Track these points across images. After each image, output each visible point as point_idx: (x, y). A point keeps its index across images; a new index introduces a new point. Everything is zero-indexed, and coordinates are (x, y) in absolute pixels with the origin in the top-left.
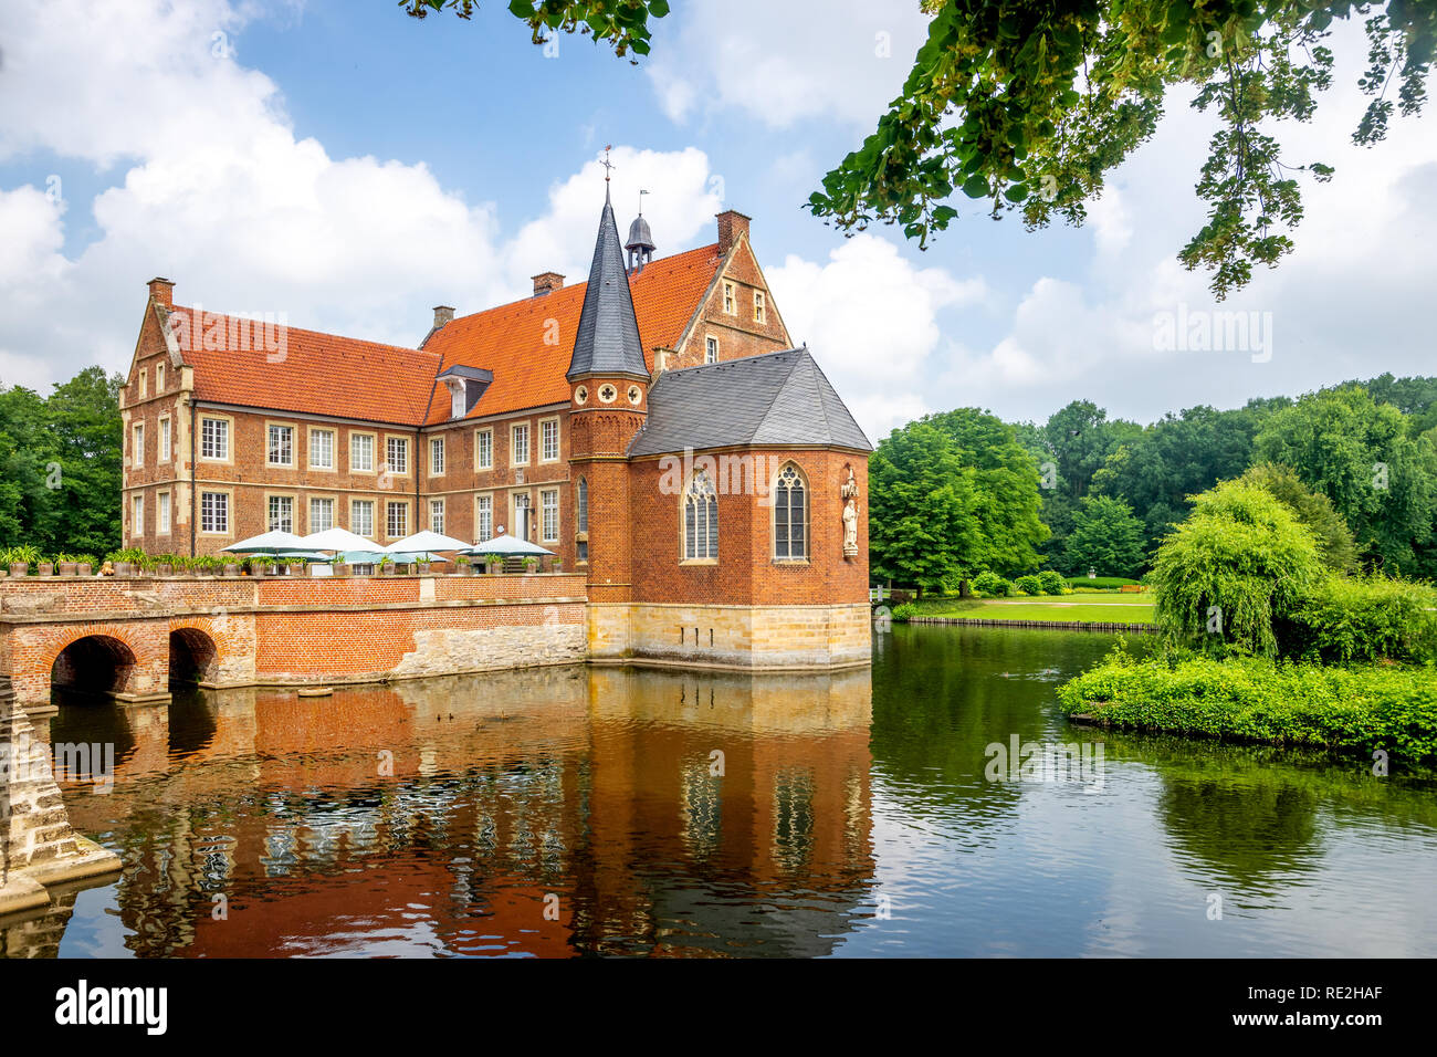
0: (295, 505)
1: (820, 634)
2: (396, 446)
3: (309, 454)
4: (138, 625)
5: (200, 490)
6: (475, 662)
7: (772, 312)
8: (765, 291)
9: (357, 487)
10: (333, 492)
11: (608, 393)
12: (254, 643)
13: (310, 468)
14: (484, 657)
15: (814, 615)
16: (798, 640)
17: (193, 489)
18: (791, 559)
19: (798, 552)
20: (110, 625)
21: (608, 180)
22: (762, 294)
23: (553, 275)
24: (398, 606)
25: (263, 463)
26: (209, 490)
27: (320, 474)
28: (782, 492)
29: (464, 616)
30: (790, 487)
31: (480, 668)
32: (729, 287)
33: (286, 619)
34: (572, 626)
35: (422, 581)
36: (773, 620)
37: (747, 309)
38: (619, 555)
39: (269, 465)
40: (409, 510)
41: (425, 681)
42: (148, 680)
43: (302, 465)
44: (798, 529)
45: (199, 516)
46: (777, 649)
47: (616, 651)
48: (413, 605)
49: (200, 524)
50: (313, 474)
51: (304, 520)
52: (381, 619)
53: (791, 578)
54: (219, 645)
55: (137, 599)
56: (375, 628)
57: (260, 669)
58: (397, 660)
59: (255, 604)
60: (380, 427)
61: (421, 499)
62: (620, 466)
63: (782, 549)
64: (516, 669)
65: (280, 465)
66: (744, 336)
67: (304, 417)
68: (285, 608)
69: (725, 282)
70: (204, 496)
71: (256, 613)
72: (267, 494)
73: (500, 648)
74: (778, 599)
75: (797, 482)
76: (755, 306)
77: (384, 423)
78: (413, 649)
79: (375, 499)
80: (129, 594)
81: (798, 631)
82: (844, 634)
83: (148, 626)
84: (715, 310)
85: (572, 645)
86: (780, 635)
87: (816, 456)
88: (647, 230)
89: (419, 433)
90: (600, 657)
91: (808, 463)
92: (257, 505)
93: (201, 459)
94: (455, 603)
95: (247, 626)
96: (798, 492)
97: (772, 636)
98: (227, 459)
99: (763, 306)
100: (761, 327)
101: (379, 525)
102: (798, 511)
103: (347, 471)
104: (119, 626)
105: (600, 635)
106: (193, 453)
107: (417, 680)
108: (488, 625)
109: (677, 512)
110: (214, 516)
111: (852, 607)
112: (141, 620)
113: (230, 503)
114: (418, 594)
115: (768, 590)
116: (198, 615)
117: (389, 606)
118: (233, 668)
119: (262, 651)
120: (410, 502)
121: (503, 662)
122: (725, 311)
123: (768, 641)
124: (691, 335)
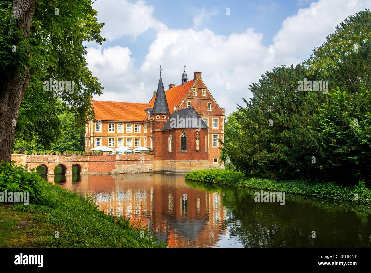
0: (114, 140)
1: (189, 166)
2: (137, 126)
3: (117, 129)
4: (67, 163)
5: (95, 138)
6: (128, 171)
7: (208, 93)
8: (206, 89)
9: (128, 136)
10: (123, 137)
11: (158, 117)
12: (88, 167)
13: (118, 132)
14: (130, 170)
15: (188, 163)
16: (185, 168)
17: (94, 137)
18: (184, 151)
19: (185, 150)
20: (63, 163)
21: (161, 73)
22: (205, 90)
23: (172, 85)
24: (112, 160)
25: (108, 132)
26: (97, 138)
27: (120, 133)
28: (182, 138)
29: (126, 162)
30: (184, 136)
31: (129, 172)
32: (194, 89)
33: (93, 162)
34: (151, 165)
35: (117, 156)
36: (180, 164)
37: (200, 93)
38: (160, 150)
39: (109, 132)
40: (140, 140)
41: (117, 174)
42: (69, 171)
43: (116, 132)
44: (185, 145)
45: (95, 143)
46: (181, 169)
47: (159, 170)
48: (115, 160)
49: (95, 144)
50: (118, 133)
51: (116, 143)
52: (108, 163)
53: (183, 155)
54: (82, 167)
55: (67, 159)
56: (107, 164)
57: (89, 171)
58: (112, 170)
59: (88, 160)
60: (133, 123)
61: (143, 138)
62: (160, 132)
63: (182, 149)
64: (137, 173)
65: (111, 132)
66: (199, 100)
67: (117, 122)
68: (92, 160)
69: (193, 89)
70: (96, 139)
71: (89, 161)
72: (109, 138)
73: (134, 169)
74: (181, 159)
75: (185, 135)
76: (203, 92)
77: (134, 121)
78: (115, 168)
79: (132, 138)
80: (66, 158)
81: (185, 166)
82: (196, 167)
83: (69, 163)
84: (190, 95)
85: (150, 169)
86: (181, 167)
87: (188, 130)
88: (186, 75)
89: (142, 123)
90: (156, 171)
91: (187, 132)
92: (107, 140)
93: (95, 131)
94: (124, 160)
95: (87, 164)
96: (185, 138)
97: (180, 167)
98: (101, 131)
99: (205, 92)
100: (204, 97)
101: (133, 144)
102: (185, 141)
103: (126, 132)
104: (64, 163)
105: (156, 167)
106: (94, 130)
107: (115, 174)
108: (130, 164)
109: (168, 142)
110: (98, 143)
111: (198, 161)
112: (68, 162)
113: (101, 140)
114: (116, 158)
115: (179, 157)
116: (79, 162)
117: (110, 160)
118: (85, 171)
119: (89, 168)
120: (140, 138)
121: (134, 172)
122: (193, 95)
123: (179, 168)
124: (183, 102)
